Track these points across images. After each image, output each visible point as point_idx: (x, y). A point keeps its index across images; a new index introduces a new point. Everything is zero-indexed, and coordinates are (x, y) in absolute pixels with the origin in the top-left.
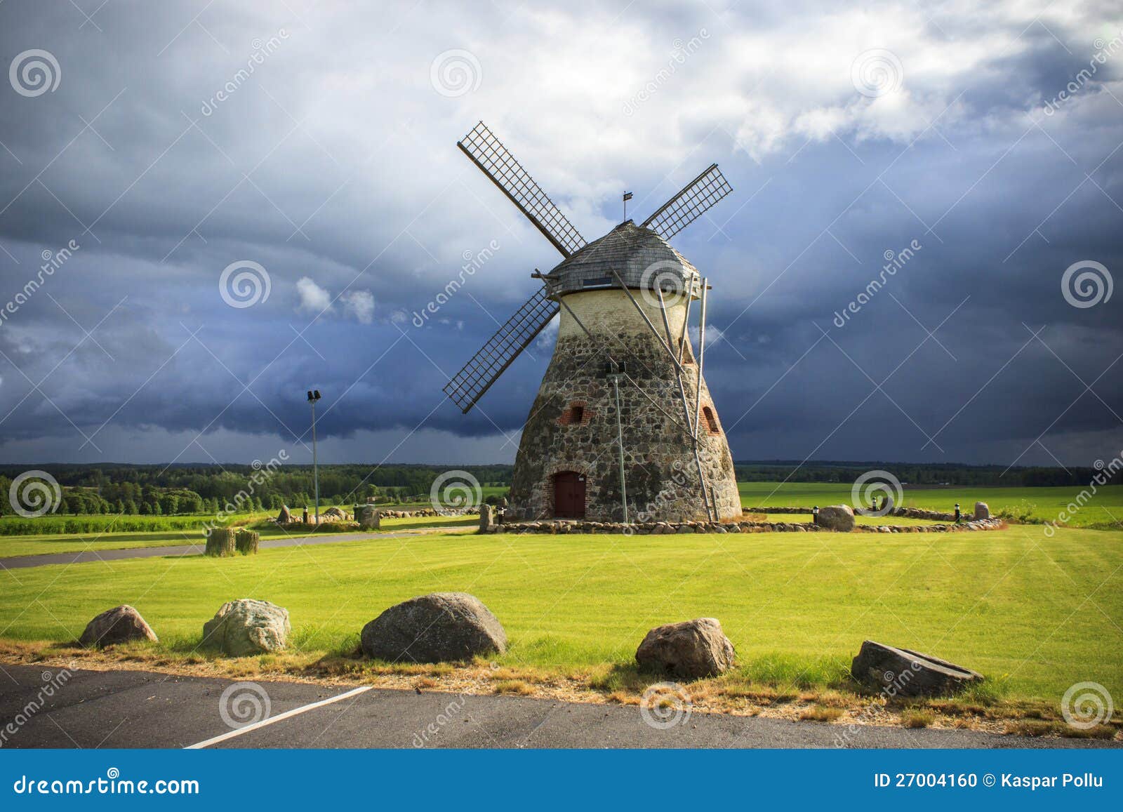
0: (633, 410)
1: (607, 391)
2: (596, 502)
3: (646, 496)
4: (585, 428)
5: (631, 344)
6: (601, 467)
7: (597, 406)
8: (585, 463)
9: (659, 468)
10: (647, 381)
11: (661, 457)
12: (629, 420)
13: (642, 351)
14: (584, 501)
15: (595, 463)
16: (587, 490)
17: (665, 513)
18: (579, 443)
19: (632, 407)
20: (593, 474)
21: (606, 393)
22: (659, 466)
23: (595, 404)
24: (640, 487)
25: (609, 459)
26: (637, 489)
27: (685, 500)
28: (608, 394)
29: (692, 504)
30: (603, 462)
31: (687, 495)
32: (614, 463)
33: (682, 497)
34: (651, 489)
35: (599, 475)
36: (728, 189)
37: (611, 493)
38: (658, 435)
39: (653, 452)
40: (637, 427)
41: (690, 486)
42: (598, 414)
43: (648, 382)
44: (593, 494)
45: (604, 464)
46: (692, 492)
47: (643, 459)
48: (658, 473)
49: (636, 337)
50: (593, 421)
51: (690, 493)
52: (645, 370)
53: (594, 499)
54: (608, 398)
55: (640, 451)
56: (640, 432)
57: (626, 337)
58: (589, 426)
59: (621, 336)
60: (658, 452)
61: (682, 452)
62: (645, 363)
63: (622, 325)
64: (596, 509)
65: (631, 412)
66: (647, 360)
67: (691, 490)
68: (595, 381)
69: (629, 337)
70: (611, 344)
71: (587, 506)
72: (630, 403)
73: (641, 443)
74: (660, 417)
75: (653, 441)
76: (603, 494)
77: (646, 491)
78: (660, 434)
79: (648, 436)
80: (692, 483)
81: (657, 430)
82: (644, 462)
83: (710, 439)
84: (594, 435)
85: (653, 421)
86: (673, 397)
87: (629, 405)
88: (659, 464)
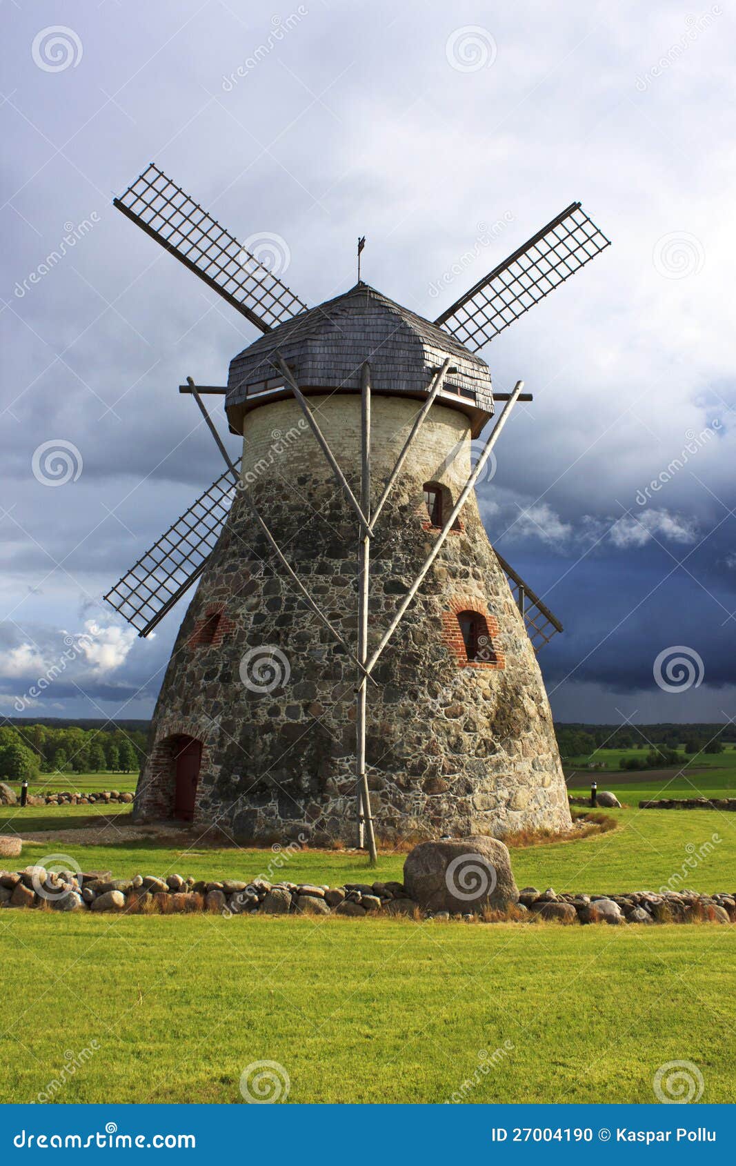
0: (298, 616)
1: (260, 582)
2: (211, 796)
3: (299, 788)
4: (214, 653)
5: (318, 495)
6: (228, 727)
7: (239, 611)
8: (203, 719)
9: (333, 731)
10: (335, 562)
11: (339, 710)
12: (287, 635)
13: (336, 506)
14: (193, 794)
15: (218, 720)
16: (201, 772)
17: (337, 823)
18: (203, 681)
19: (297, 611)
20: (212, 741)
21: (258, 586)
22: (334, 726)
23: (236, 608)
24: (290, 770)
25: (241, 712)
26: (284, 771)
27: (384, 795)
28: (261, 589)
29: (399, 805)
30: (231, 718)
31: (388, 786)
32: (248, 720)
33: (377, 790)
34: (310, 772)
35: (221, 745)
36: (601, 242)
37: (236, 778)
38: (339, 665)
39: (324, 698)
40: (299, 649)
41: (400, 768)
42: (238, 626)
43: (337, 563)
44: (209, 779)
45: (233, 721)
46: (402, 780)
47: (302, 713)
48: (330, 741)
49: (328, 481)
50: (227, 640)
51: (397, 782)
52: (335, 540)
53: (209, 789)
54: (259, 596)
55: (297, 697)
56: (304, 658)
57: (310, 483)
58: (220, 650)
59: (302, 481)
60: (334, 699)
61: (387, 700)
62: (339, 528)
63: (306, 461)
64: (210, 810)
65: (294, 621)
66: (343, 523)
67: (400, 775)
68: (247, 565)
69: (315, 482)
70: (286, 497)
71: (197, 803)
72: (295, 605)
73: (302, 681)
74: (350, 630)
75: (327, 676)
76: (224, 779)
77: (301, 775)
78: (343, 665)
79: (319, 667)
80: (404, 762)
81: (339, 656)
82: (303, 718)
83: (463, 674)
84: (225, 666)
85: (333, 638)
86: (387, 590)
87: (292, 608)
88: (334, 723)
